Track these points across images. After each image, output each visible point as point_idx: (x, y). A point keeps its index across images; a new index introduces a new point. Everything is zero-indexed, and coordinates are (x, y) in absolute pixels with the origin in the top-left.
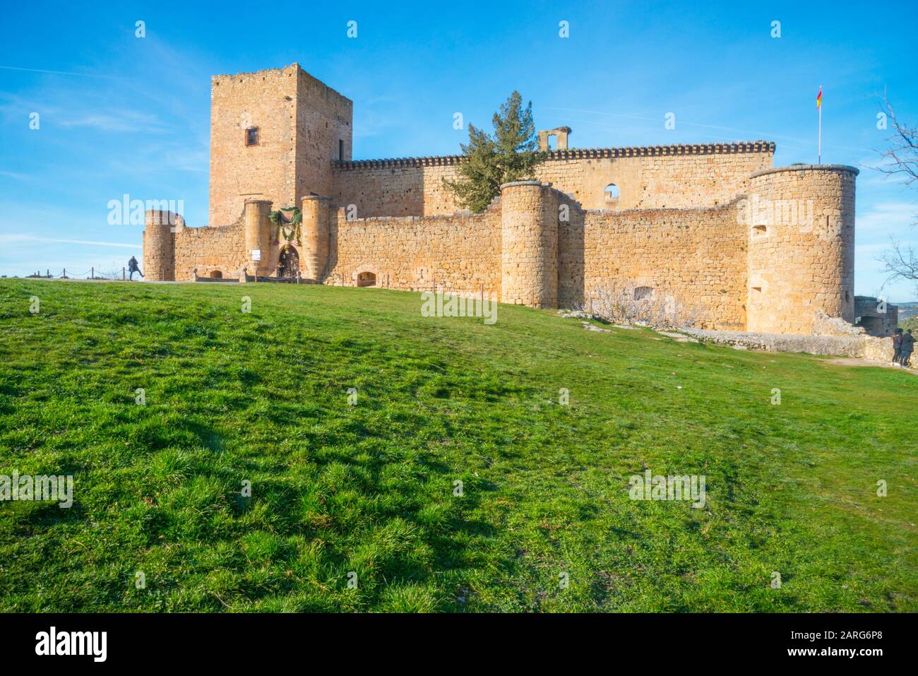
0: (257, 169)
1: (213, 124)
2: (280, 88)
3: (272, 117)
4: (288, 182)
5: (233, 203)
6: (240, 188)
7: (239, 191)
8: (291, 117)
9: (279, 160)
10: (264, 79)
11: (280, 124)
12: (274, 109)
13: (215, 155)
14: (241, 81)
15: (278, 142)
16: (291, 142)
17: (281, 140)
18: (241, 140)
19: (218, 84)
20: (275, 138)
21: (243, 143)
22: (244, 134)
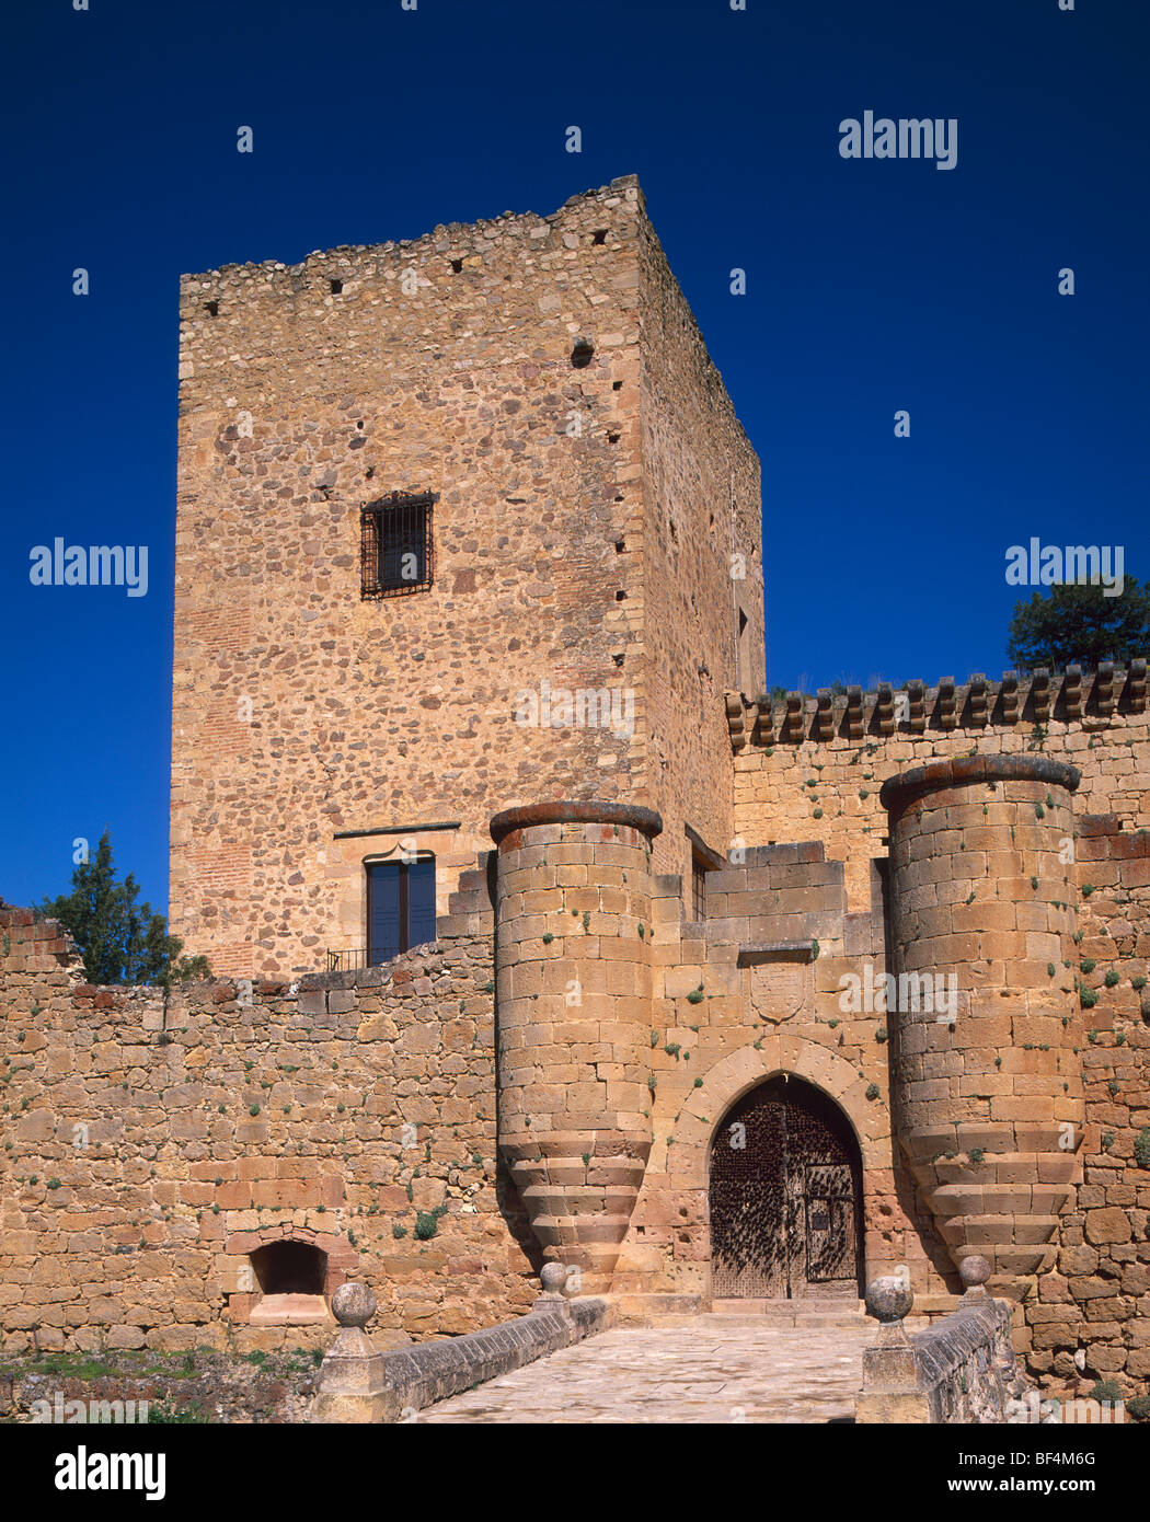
0: (430, 703)
1: (192, 499)
2: (547, 302)
3: (507, 445)
4: (603, 761)
5: (297, 879)
6: (339, 798)
7: (333, 813)
8: (614, 439)
9: (553, 654)
10: (457, 266)
11: (553, 477)
12: (512, 407)
13: (203, 647)
14: (336, 287)
15: (545, 567)
16: (614, 560)
17: (557, 552)
18: (343, 562)
19: (213, 308)
20: (526, 545)
21: (349, 580)
22: (351, 534)
